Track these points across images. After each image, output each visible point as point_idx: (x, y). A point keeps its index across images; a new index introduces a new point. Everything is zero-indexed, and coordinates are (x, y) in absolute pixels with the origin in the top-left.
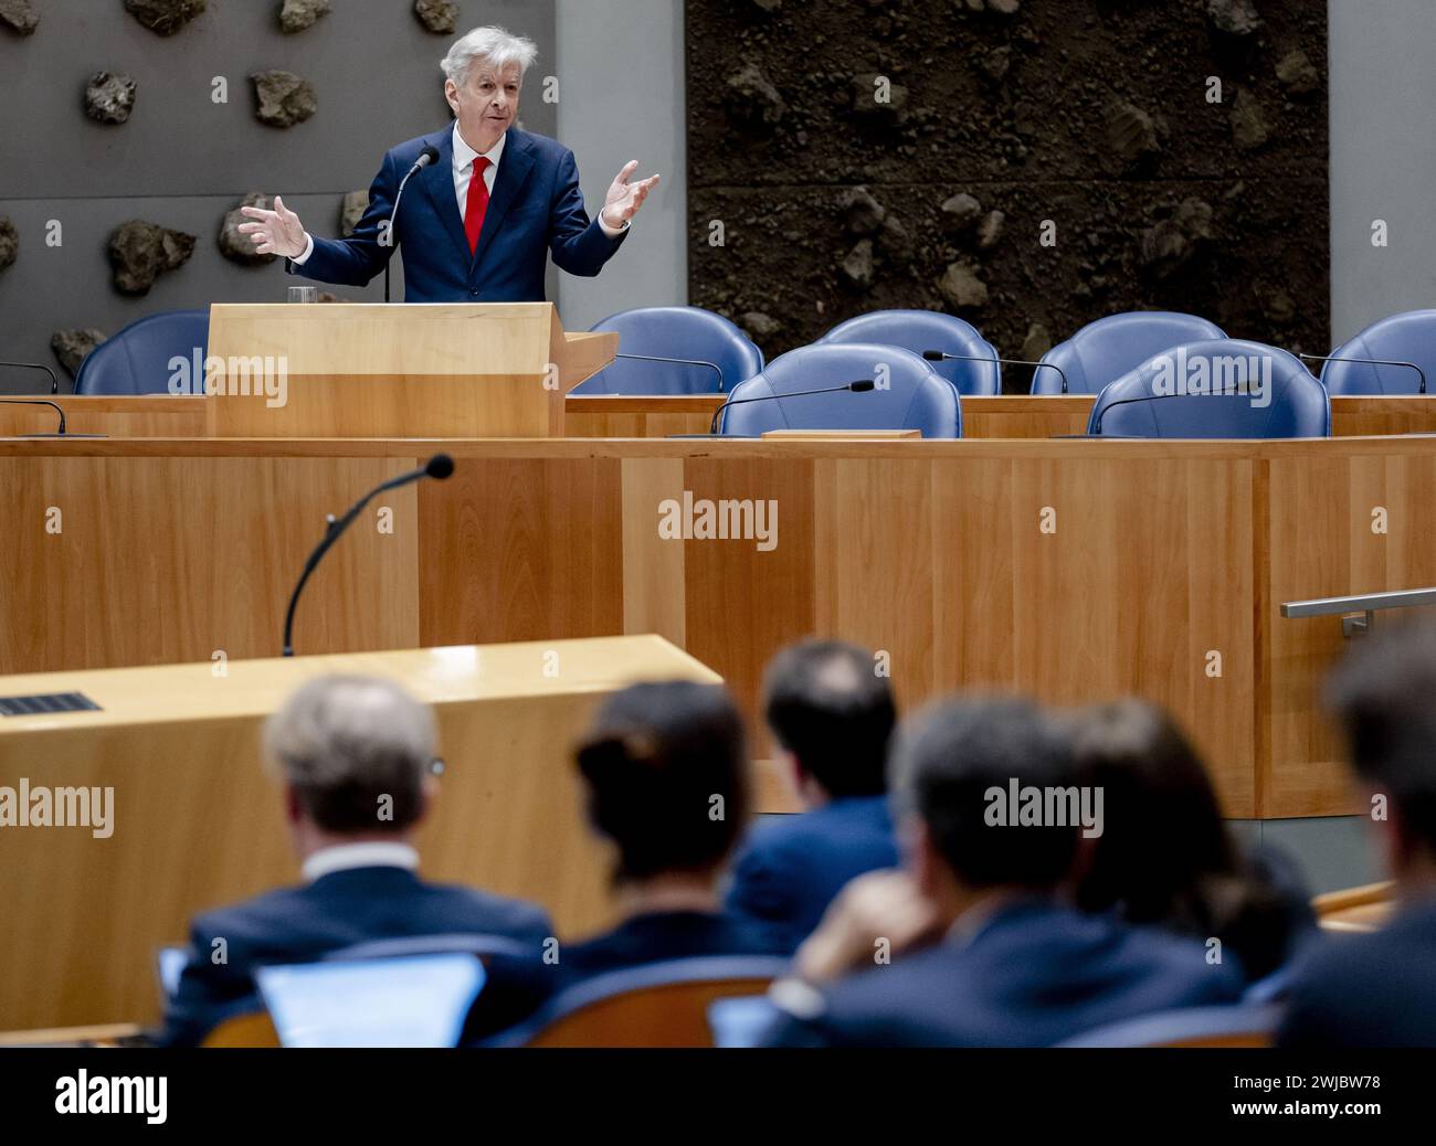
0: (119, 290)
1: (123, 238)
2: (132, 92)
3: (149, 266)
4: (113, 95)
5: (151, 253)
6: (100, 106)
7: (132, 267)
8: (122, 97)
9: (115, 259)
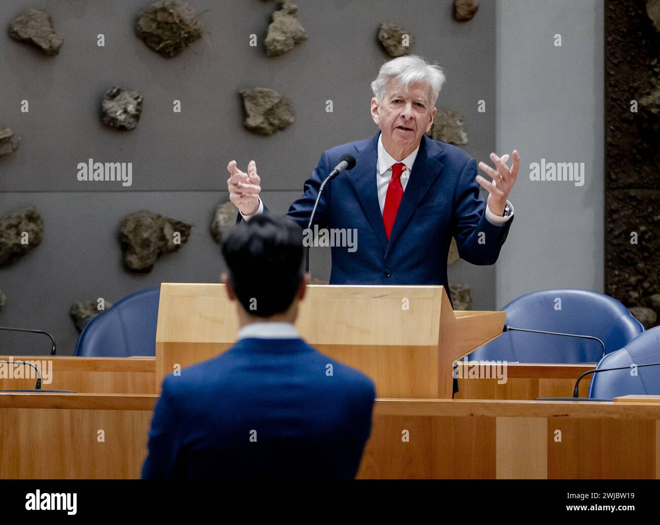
0: (127, 268)
1: (131, 226)
2: (139, 104)
3: (152, 249)
4: (123, 106)
5: (154, 239)
6: (112, 115)
7: (138, 249)
8: (131, 108)
9: (124, 244)
